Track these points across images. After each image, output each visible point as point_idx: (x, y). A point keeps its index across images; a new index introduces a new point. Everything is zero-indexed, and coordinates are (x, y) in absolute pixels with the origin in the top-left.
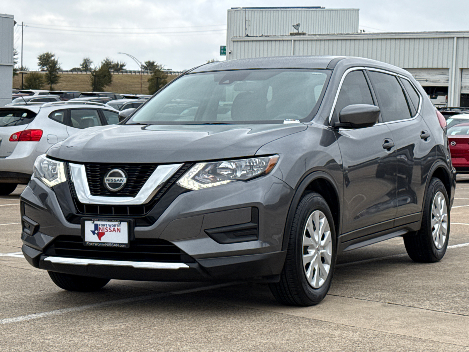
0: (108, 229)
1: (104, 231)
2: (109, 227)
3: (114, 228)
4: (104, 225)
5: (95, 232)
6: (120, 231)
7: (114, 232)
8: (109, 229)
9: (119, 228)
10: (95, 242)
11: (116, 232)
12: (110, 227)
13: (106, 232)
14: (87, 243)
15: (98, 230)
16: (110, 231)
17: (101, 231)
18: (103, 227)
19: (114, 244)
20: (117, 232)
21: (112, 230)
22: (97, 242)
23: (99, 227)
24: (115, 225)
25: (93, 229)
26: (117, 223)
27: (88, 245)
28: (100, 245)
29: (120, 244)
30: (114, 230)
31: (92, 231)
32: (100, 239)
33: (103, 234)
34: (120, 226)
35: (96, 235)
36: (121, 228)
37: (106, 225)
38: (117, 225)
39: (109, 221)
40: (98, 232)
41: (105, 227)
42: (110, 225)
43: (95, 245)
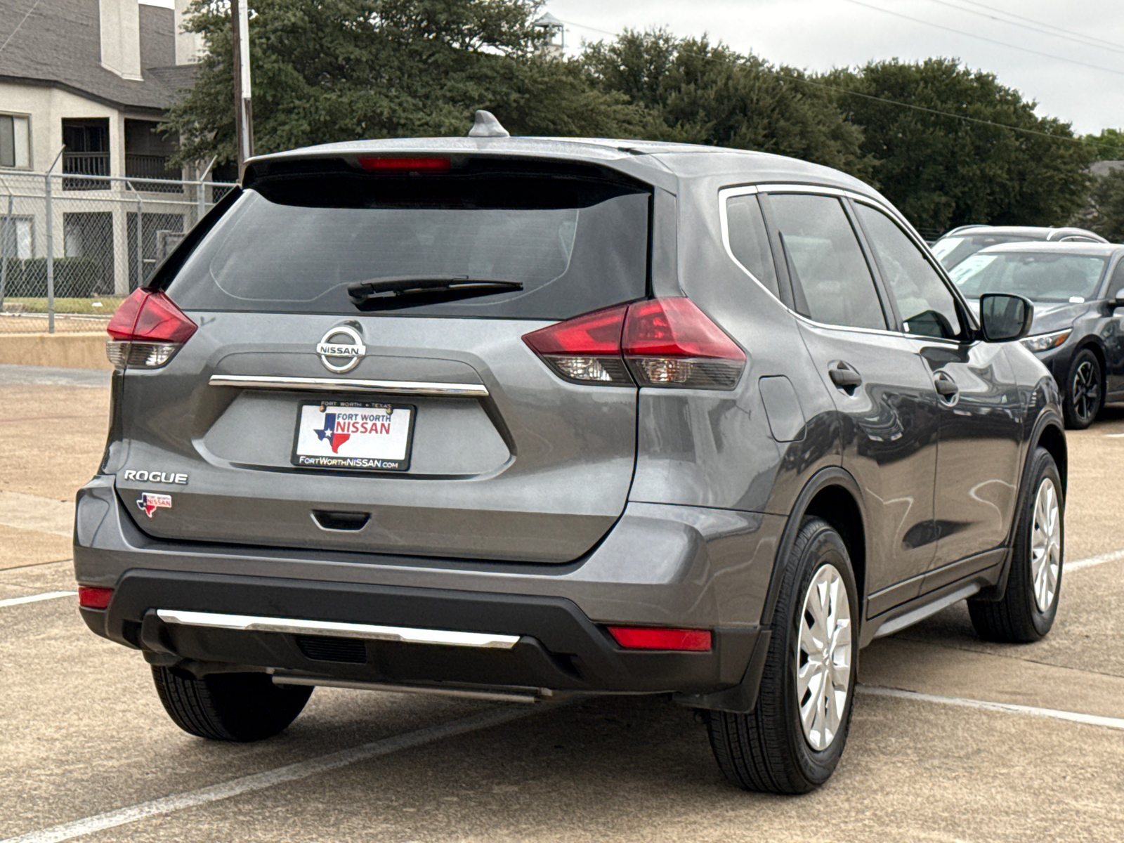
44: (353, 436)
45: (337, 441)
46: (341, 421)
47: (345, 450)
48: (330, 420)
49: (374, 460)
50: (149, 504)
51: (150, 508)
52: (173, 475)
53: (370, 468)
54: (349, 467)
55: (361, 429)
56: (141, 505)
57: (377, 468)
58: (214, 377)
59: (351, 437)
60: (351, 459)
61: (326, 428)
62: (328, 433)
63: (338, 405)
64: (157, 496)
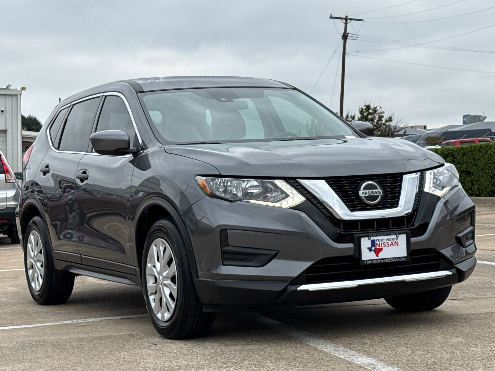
0: (385, 244)
1: (382, 246)
2: (386, 242)
3: (392, 242)
4: (382, 240)
5: (372, 249)
6: (398, 245)
7: (392, 246)
8: (387, 243)
9: (397, 241)
10: (374, 260)
11: (393, 246)
12: (388, 241)
13: (384, 247)
14: (365, 262)
15: (375, 247)
16: (388, 245)
17: (378, 247)
18: (380, 242)
19: (393, 259)
20: (395, 245)
21: (390, 244)
22: (375, 260)
23: (376, 243)
24: (393, 239)
25: (370, 246)
26: (394, 236)
27: (366, 263)
28: (379, 261)
29: (399, 258)
30: (392, 244)
31: (368, 248)
32: (377, 256)
33: (381, 250)
34: (398, 239)
35: (373, 252)
36: (399, 241)
37: (384, 239)
38: (395, 238)
39: (387, 235)
40: (375, 249)
41: (383, 242)
42: (387, 240)
43: (374, 262)
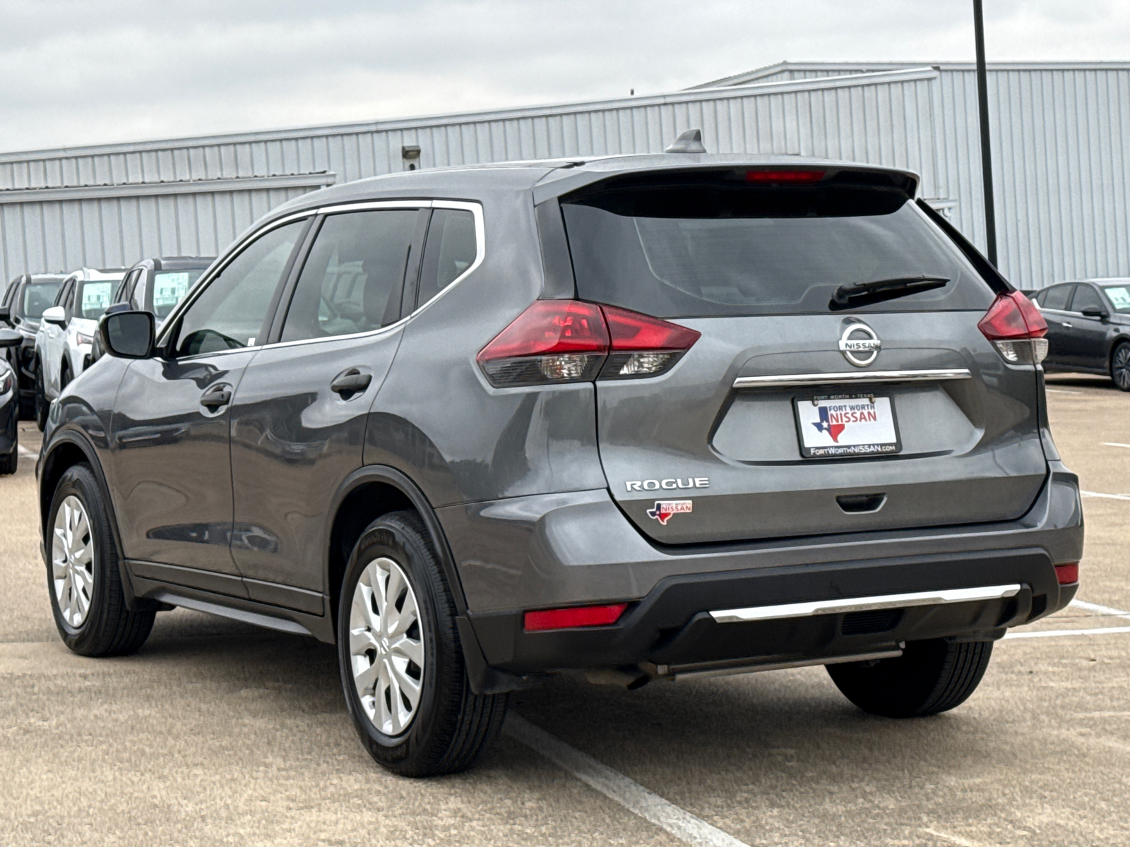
44: (846, 425)
45: (835, 431)
46: (834, 414)
47: (844, 439)
48: (824, 413)
49: (874, 445)
50: (663, 511)
51: (663, 516)
52: (691, 480)
53: (873, 453)
54: (855, 454)
55: (852, 419)
56: (653, 514)
57: (878, 452)
58: (738, 379)
59: (846, 427)
60: (854, 446)
61: (822, 421)
62: (825, 425)
63: (829, 398)
64: (674, 502)
